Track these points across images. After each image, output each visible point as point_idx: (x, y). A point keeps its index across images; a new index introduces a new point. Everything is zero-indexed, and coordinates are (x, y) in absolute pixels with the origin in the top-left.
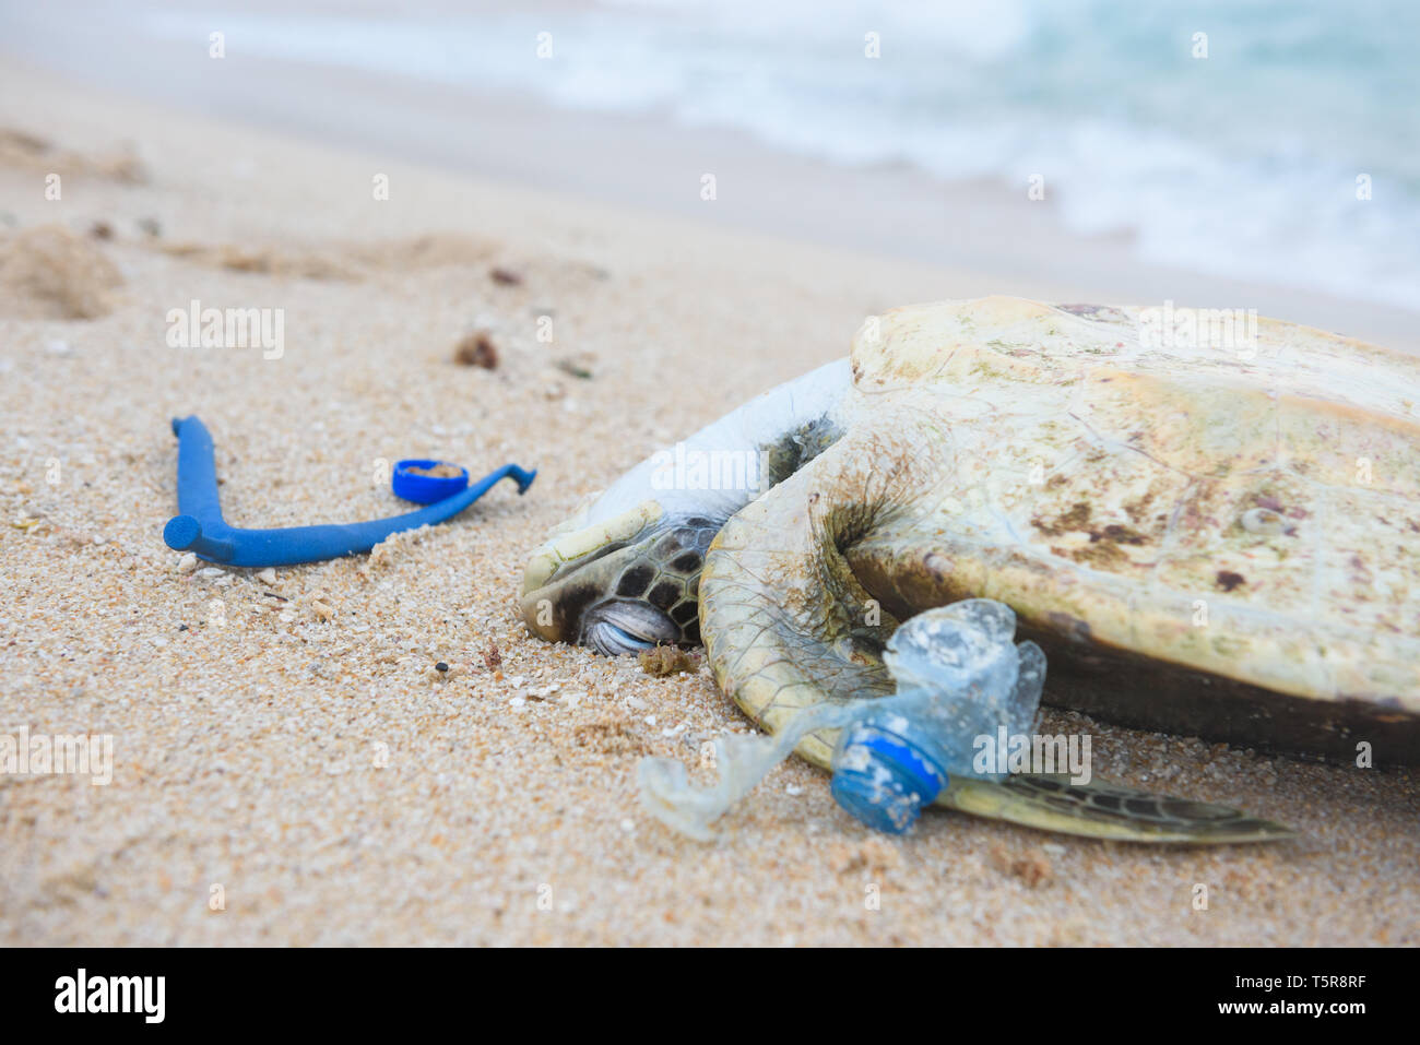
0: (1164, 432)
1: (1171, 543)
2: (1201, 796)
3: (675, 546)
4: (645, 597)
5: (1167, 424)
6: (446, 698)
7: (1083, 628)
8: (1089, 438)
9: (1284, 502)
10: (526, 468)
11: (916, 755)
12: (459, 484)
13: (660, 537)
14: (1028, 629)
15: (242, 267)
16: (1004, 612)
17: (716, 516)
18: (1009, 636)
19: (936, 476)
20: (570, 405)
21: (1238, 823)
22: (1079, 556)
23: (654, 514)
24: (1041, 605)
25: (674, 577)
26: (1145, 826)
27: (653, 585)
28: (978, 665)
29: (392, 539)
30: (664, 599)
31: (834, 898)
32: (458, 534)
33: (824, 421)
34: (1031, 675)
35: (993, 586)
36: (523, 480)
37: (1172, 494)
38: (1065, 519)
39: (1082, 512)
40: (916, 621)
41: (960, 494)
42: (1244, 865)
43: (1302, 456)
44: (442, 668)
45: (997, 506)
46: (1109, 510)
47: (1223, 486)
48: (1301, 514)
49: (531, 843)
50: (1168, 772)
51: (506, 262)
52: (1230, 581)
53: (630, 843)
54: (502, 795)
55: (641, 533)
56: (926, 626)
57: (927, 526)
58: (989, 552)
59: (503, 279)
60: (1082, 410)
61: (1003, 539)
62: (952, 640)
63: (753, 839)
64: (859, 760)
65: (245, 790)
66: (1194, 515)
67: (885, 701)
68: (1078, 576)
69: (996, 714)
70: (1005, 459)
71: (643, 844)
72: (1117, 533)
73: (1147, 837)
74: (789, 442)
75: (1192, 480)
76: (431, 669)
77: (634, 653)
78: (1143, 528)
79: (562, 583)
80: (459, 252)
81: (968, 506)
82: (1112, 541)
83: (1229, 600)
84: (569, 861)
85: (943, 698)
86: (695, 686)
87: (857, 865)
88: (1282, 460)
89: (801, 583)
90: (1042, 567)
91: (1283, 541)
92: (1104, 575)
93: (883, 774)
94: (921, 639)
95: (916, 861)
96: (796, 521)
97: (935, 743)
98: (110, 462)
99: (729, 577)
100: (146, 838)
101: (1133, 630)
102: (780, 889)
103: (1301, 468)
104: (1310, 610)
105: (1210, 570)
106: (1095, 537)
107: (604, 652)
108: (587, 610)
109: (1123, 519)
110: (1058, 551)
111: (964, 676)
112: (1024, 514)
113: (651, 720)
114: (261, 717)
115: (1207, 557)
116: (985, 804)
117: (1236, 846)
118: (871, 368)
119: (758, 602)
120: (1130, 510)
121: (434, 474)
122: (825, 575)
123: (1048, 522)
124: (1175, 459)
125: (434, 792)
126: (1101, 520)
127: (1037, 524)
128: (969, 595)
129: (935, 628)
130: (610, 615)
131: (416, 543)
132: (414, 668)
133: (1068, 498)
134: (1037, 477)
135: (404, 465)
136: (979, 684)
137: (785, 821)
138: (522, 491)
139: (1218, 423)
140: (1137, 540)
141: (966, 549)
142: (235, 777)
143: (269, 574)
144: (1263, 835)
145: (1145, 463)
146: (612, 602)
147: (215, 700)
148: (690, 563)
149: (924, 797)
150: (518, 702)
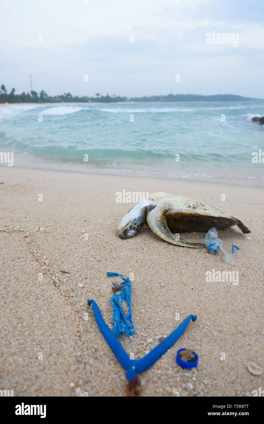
4: (132, 229)
7: (198, 214)
8: (185, 201)
13: (132, 222)
24: (194, 213)
27: (133, 227)
35: (188, 212)
37: (195, 204)
38: (189, 206)
41: (177, 206)
45: (182, 207)
52: (205, 209)
66: (198, 205)
70: (179, 203)
72: (194, 207)
78: (196, 207)
89: (159, 219)
96: (158, 212)
99: (151, 220)
112: (185, 207)
115: (202, 208)
118: (155, 198)
119: (155, 222)
122: (162, 218)
126: (192, 206)
127: (187, 207)
134: (184, 204)
145: (191, 202)
146: (129, 230)
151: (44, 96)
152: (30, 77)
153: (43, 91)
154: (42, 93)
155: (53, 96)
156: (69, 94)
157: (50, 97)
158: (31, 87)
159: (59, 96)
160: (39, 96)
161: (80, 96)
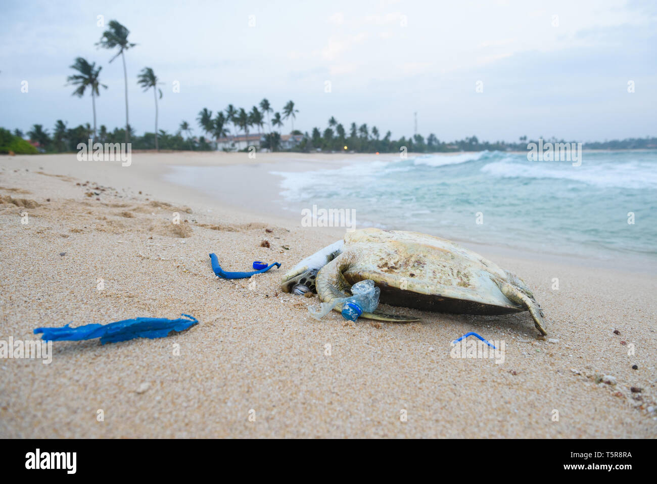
0: (401, 250)
1: (402, 269)
2: (408, 315)
3: (310, 274)
4: (305, 284)
5: (401, 249)
6: (269, 301)
7: (387, 284)
8: (387, 251)
9: (422, 262)
10: (279, 263)
11: (357, 306)
12: (266, 266)
13: (308, 272)
14: (377, 284)
15: (215, 229)
16: (372, 282)
17: (318, 268)
18: (373, 286)
19: (360, 259)
20: (285, 254)
21: (414, 318)
22: (386, 271)
23: (307, 268)
24: (379, 280)
25: (310, 280)
26: (398, 319)
27: (306, 282)
28: (368, 291)
29: (255, 275)
30: (308, 284)
31: (343, 329)
32: (266, 275)
33: (339, 250)
34: (378, 293)
35: (371, 277)
36: (278, 266)
37: (402, 261)
38: (383, 265)
39: (386, 264)
40: (357, 284)
41: (364, 261)
42: (415, 325)
43: (425, 255)
44: (267, 296)
45: (371, 263)
46: (391, 263)
47: (411, 259)
48: (425, 264)
49: (288, 321)
50: (402, 312)
51: (268, 228)
52: (412, 275)
53: (305, 321)
54: (282, 314)
55: (304, 272)
56: (358, 285)
57: (358, 267)
58: (370, 271)
59: (268, 231)
60: (386, 247)
61: (372, 269)
62: (363, 287)
63: (328, 321)
64: (347, 307)
65: (235, 312)
66: (406, 264)
67: (352, 297)
68: (386, 275)
69: (371, 300)
70: (372, 255)
71: (308, 321)
72: (392, 267)
73: (398, 321)
74: (332, 255)
75: (406, 258)
76: (265, 296)
77: (303, 295)
78: (397, 267)
79: (289, 281)
80: (258, 226)
81: (366, 264)
82: (391, 269)
83: (412, 278)
84: (295, 323)
85: (362, 296)
86: (315, 299)
87: (347, 325)
88: (421, 255)
89: (335, 280)
90: (379, 274)
91: (421, 268)
92: (390, 275)
93: (351, 310)
94: (358, 287)
95: (357, 325)
96: (334, 268)
97: (360, 304)
98: (198, 261)
99: (321, 279)
100: (220, 318)
101: (395, 283)
102: (333, 328)
103: (425, 256)
104: (426, 280)
105: (409, 273)
106: (389, 268)
107: (297, 294)
108: (294, 286)
109: (394, 265)
110: (382, 271)
111: (365, 293)
112: (376, 265)
113: (307, 304)
114: (235, 303)
115: (408, 271)
116: (370, 316)
117: (414, 322)
118: (348, 240)
119: (327, 283)
120: (395, 263)
121: (261, 264)
122: (339, 278)
123: (380, 266)
124: (403, 255)
125: (269, 313)
126: (390, 265)
127: (378, 266)
128: (366, 279)
129: (360, 285)
130: (298, 287)
131: (259, 276)
132: (262, 296)
133: (384, 261)
134: (378, 258)
135: (255, 262)
136: (369, 294)
137: (333, 319)
138: (278, 268)
139: (410, 249)
140: (396, 269)
141: (366, 271)
142: (233, 311)
143: (232, 280)
144: (418, 320)
145: (398, 256)
146: (298, 285)
147: (226, 300)
148: (313, 277)
149: (358, 314)
150: (282, 301)
151: (434, 143)
152: (416, 114)
153: (432, 135)
154: (432, 138)
155: (447, 141)
156: (474, 139)
157: (444, 143)
158: (416, 130)
159: (456, 142)
160: (426, 142)
161: (492, 141)
